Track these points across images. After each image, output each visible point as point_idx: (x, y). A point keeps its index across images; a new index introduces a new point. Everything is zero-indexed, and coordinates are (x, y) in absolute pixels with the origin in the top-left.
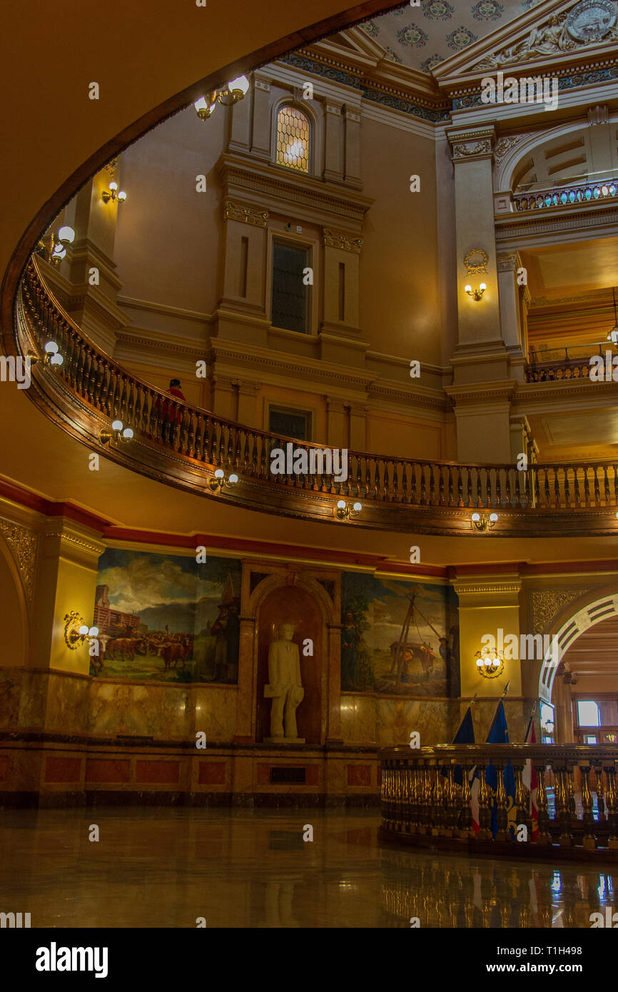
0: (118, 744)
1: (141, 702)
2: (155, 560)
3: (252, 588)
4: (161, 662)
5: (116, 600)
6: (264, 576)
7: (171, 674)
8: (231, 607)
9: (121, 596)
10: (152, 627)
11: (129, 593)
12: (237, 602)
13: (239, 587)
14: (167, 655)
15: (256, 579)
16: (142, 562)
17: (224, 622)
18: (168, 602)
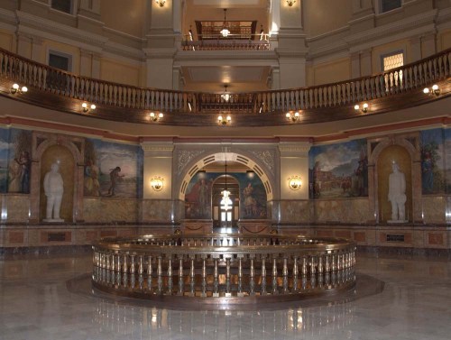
0: (327, 225)
1: (335, 208)
2: (336, 146)
3: (372, 150)
4: (342, 190)
5: (323, 166)
6: (377, 143)
7: (347, 194)
8: (364, 161)
9: (325, 165)
10: (337, 175)
11: (327, 163)
12: (366, 157)
13: (366, 151)
14: (344, 186)
15: (373, 146)
16: (331, 149)
17: (361, 169)
18: (343, 163)
